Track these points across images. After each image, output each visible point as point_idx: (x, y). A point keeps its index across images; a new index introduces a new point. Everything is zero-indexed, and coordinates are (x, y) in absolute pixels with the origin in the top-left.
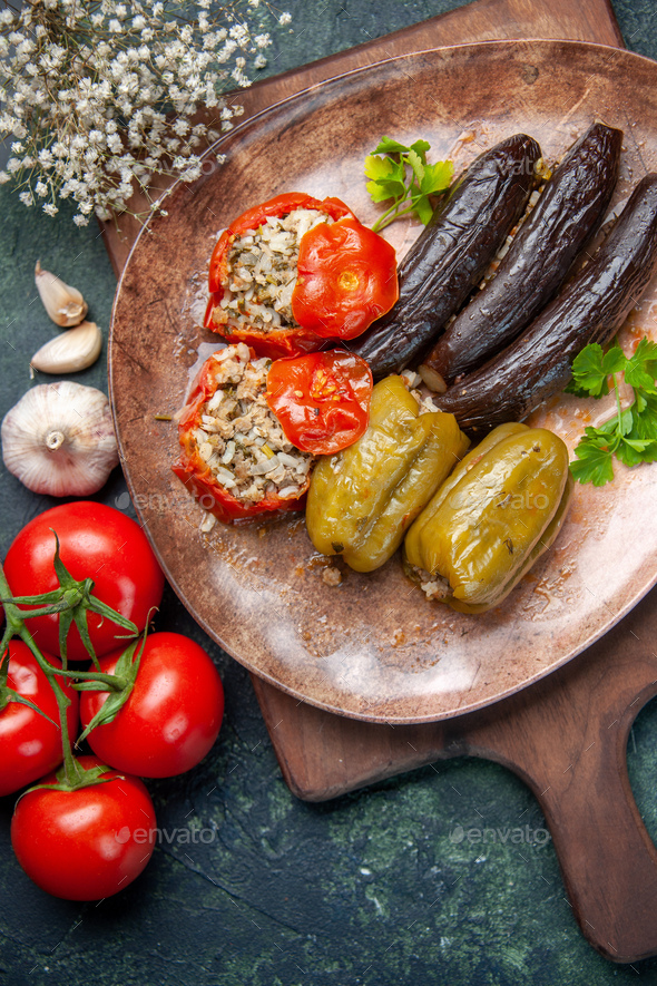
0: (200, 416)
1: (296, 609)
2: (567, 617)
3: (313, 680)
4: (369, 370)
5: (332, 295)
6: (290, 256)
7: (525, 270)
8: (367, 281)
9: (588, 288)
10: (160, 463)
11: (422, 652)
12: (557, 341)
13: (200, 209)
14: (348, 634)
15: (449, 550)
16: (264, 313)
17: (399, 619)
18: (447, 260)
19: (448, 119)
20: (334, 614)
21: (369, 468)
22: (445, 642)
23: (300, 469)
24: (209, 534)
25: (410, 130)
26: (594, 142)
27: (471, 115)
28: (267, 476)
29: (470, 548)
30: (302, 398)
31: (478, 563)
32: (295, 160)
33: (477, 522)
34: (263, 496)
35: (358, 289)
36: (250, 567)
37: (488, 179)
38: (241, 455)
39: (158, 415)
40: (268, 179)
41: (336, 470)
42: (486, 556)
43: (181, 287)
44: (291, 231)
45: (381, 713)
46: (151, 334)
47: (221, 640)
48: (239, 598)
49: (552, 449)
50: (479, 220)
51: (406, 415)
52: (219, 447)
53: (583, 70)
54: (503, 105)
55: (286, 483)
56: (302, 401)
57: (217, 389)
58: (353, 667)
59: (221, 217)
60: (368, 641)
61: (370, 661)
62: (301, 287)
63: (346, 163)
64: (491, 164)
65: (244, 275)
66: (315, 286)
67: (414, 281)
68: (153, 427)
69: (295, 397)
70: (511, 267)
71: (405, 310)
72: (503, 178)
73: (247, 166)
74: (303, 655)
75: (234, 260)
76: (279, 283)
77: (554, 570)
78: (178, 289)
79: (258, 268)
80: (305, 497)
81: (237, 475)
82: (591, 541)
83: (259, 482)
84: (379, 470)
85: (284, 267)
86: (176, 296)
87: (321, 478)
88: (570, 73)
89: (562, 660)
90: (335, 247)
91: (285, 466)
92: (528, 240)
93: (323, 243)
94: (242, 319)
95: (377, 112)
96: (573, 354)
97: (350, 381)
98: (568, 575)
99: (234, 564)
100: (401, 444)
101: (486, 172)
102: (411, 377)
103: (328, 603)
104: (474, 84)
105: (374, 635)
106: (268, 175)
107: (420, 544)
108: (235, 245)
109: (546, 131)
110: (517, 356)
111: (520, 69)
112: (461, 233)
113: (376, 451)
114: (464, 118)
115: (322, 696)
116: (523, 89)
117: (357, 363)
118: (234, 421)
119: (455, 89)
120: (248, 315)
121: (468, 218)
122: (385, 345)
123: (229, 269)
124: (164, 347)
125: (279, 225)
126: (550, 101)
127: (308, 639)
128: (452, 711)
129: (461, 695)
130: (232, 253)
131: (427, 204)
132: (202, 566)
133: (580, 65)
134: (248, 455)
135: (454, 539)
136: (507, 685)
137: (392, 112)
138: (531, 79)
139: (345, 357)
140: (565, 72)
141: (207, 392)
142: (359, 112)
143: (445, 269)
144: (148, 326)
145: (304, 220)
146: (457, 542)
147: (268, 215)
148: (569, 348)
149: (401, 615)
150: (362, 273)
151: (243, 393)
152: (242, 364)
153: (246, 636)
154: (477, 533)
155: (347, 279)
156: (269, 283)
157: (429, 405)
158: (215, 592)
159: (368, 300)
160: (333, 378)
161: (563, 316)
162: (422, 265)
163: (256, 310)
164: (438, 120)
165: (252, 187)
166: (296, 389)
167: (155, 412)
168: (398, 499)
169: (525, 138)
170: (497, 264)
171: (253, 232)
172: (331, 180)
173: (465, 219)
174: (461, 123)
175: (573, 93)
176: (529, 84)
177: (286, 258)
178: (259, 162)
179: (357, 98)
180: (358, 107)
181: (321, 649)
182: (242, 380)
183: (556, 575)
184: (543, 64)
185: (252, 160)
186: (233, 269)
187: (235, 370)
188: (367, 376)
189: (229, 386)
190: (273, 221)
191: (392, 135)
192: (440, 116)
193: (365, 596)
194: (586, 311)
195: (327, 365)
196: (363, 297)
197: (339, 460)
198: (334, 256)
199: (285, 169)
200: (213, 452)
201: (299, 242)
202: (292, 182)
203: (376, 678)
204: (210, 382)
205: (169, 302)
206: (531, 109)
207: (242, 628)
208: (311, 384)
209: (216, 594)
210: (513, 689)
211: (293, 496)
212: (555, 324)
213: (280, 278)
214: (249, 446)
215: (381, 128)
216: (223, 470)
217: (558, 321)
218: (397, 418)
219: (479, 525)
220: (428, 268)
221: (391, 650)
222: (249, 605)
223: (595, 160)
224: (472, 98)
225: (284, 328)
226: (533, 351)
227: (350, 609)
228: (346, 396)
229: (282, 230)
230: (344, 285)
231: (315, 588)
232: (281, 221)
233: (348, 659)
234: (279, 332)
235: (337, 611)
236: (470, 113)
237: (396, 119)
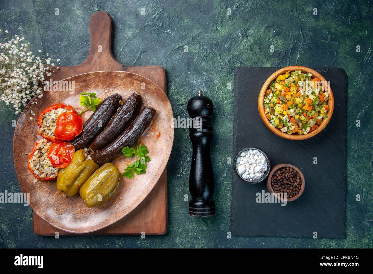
0: (32, 156)
1: (55, 203)
2: (119, 210)
3: (57, 221)
4: (74, 148)
5: (64, 130)
6: (56, 120)
7: (113, 127)
8: (73, 128)
9: (128, 133)
10: (25, 165)
11: (85, 215)
12: (119, 145)
13: (40, 104)
14: (67, 210)
15: (86, 195)
16: (49, 132)
17: (80, 207)
18: (95, 123)
19: (102, 87)
20: (65, 205)
21: (70, 173)
22: (90, 213)
23: (55, 171)
24: (36, 183)
25: (93, 89)
26: (132, 98)
27: (108, 87)
28: (47, 172)
29: (91, 195)
30: (56, 154)
31: (92, 199)
32: (65, 94)
33: (93, 189)
34: (45, 177)
35: (71, 130)
36: (45, 192)
37: (106, 104)
38: (41, 167)
39: (26, 153)
40: (58, 98)
41: (63, 173)
42: (94, 198)
43: (35, 122)
44: (57, 113)
45: (72, 230)
46: (26, 133)
47: (35, 210)
48: (42, 199)
49: (114, 172)
50: (103, 114)
51: (80, 160)
52: (35, 165)
53: (134, 79)
54: (115, 85)
55: (52, 174)
56: (56, 155)
57: (37, 150)
58: (67, 218)
59: (46, 106)
60: (72, 212)
61: (72, 217)
62: (57, 128)
63: (77, 95)
64: (107, 101)
65: (45, 123)
66: (60, 128)
67: (86, 128)
68: (24, 156)
69: (54, 154)
70: (110, 126)
71: (84, 134)
72: (109, 105)
73: (53, 95)
74: (55, 214)
75: (43, 119)
76: (53, 126)
77: (118, 198)
78: (34, 123)
79: (48, 122)
80: (56, 178)
81: (39, 171)
82: (127, 191)
83: (45, 173)
84: (72, 174)
85: (54, 122)
86: (33, 124)
87: (60, 174)
88: (131, 80)
89: (116, 220)
90: (65, 119)
91: (52, 170)
92: (115, 120)
93: (63, 117)
94: (45, 133)
95: (85, 84)
96: (122, 149)
97: (69, 150)
98: (121, 199)
99: (41, 191)
100: (78, 168)
101: (106, 102)
102: (86, 150)
103: (63, 202)
104: (108, 80)
105: (74, 210)
106: (58, 97)
107: (81, 192)
108: (44, 115)
109: (125, 92)
110: (110, 147)
111: (119, 77)
112: (98, 117)
113: (72, 169)
114: (106, 87)
115: (58, 225)
116: (120, 82)
117: (71, 146)
118: (40, 158)
119: (104, 80)
120: (46, 133)
121: (101, 113)
122: (78, 142)
123: (42, 121)
124: (29, 137)
125: (54, 112)
126: (126, 85)
127: (57, 210)
128: (88, 231)
129: (92, 228)
130: (43, 117)
131: (95, 107)
132: (33, 191)
133: (133, 78)
134: (43, 167)
135: (87, 193)
136: (103, 226)
137: (89, 84)
138: (122, 80)
139: (69, 144)
140: (129, 79)
141: (34, 151)
142: (81, 84)
143: (94, 125)
144: (25, 131)
145: (61, 111)
146: (88, 193)
147: (52, 109)
148: (122, 147)
149: (81, 206)
150: (72, 125)
151: (43, 151)
152: (45, 144)
153: (42, 209)
154: (93, 192)
155: (68, 127)
156: (50, 126)
157: (89, 157)
158: (35, 198)
159: (73, 132)
160: (65, 149)
161: (121, 139)
162: (89, 124)
163: (48, 131)
164: (100, 87)
165: (54, 100)
166: (55, 152)
167: (25, 152)
168: (77, 181)
169: (117, 95)
170: (108, 124)
171: (48, 113)
172: (73, 99)
173: (100, 114)
174: (105, 88)
175: (131, 84)
176: (121, 81)
177: (54, 120)
178: (56, 94)
179: (80, 81)
180: (80, 83)
181: (60, 213)
182: (43, 148)
183: (118, 199)
184: (124, 77)
185: (54, 93)
186: (43, 121)
187: (42, 146)
188: (73, 150)
189: (40, 149)
190: (53, 111)
191: (89, 90)
192: (100, 86)
193: (73, 201)
194: (126, 138)
195: (64, 146)
196: (72, 131)
197: (64, 170)
198: (65, 121)
199: (62, 96)
200: (34, 165)
201: (58, 117)
202: (64, 99)
203: (72, 221)
204: (35, 148)
205: (31, 126)
206: (122, 87)
207: (41, 207)
208: (59, 151)
209: (36, 198)
210: (103, 227)
211: (53, 177)
212: (119, 141)
213: (53, 125)
214: (43, 165)
215: (86, 88)
216: (36, 170)
217: (120, 140)
218: (77, 162)
219: (93, 190)
220: (90, 125)
221: (77, 214)
222: (44, 201)
223: (132, 102)
224: (108, 83)
225: (54, 137)
226: (113, 147)
227: (69, 204)
228: (67, 154)
229: (55, 113)
230: (67, 128)
231: (61, 198)
232: (55, 111)
233: (66, 216)
234: (53, 137)
235: (66, 204)
236: (107, 86)
237: (90, 86)
